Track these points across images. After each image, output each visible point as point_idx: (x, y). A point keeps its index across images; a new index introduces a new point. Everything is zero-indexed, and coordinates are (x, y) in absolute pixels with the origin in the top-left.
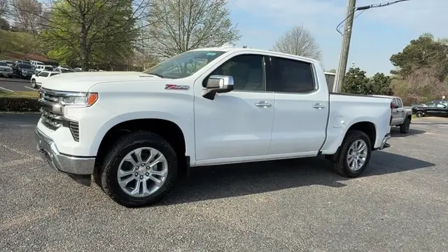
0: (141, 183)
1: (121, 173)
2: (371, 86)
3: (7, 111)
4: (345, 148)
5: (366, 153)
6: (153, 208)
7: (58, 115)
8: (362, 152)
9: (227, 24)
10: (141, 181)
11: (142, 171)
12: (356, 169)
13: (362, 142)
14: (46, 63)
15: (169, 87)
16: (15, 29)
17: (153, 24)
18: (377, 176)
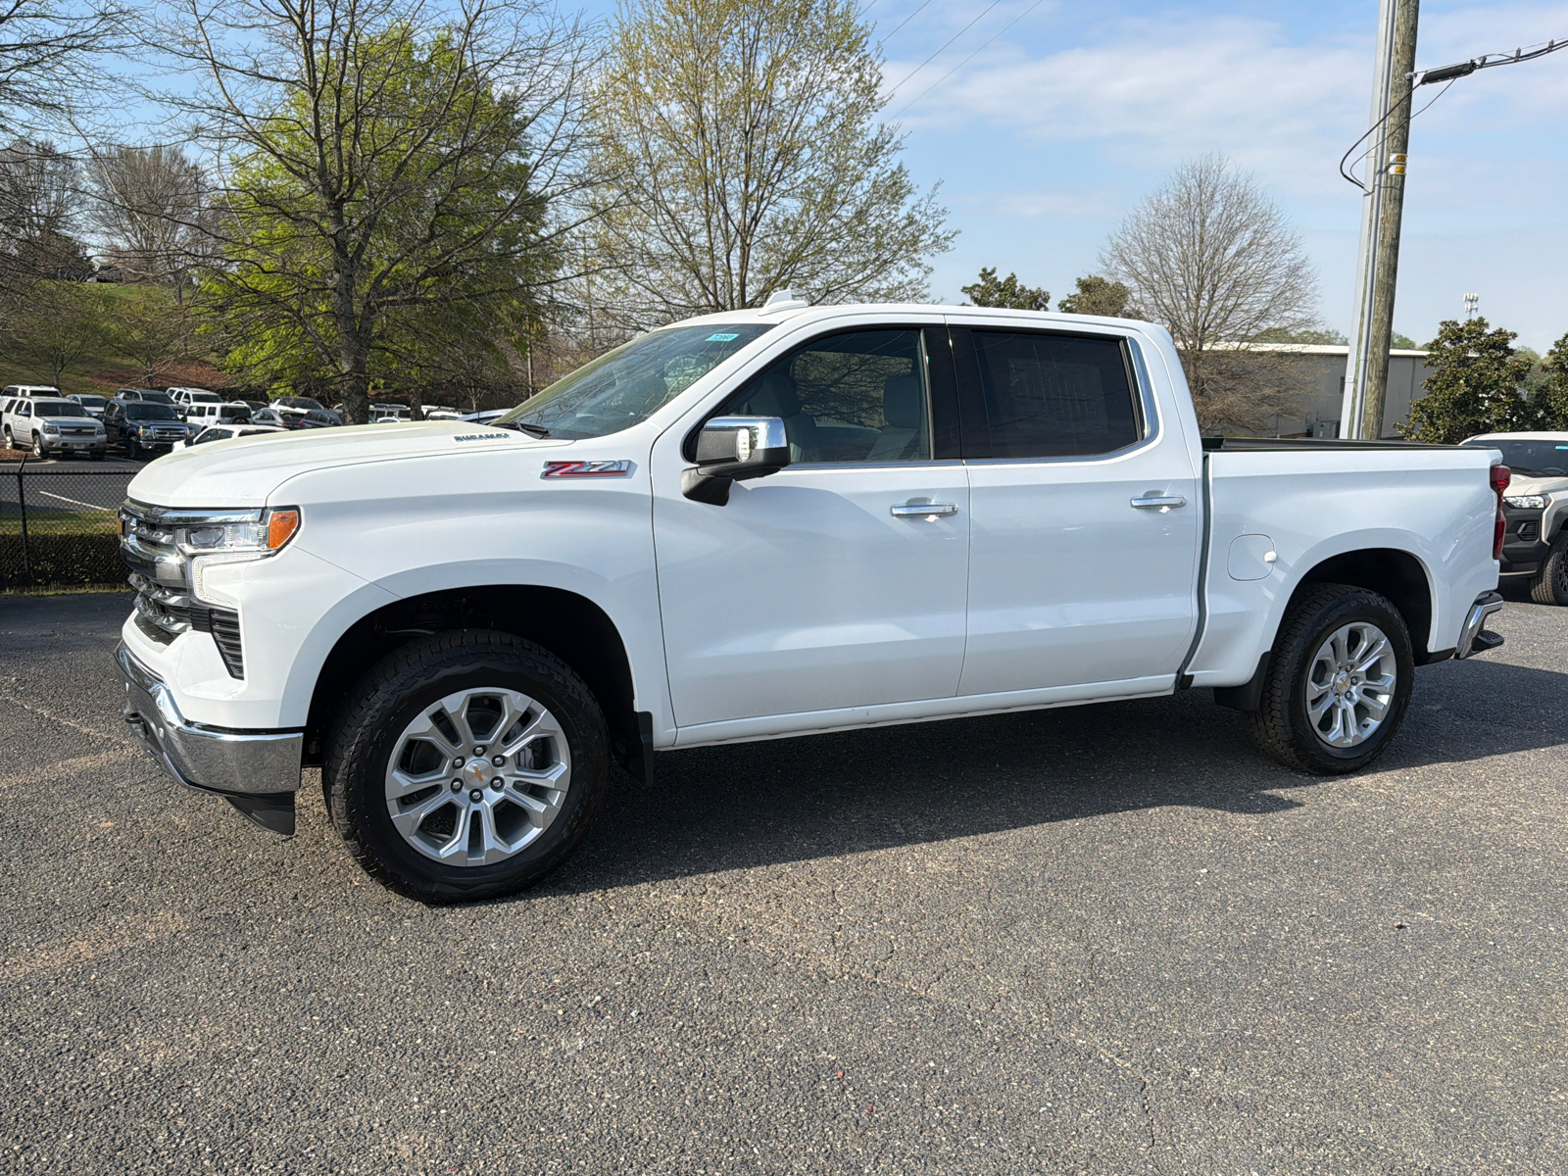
0: (476, 816)
1: (398, 782)
2: (1542, 394)
3: (82, 584)
4: (1291, 657)
5: (1389, 675)
6: (520, 904)
7: (176, 591)
8: (1373, 673)
9: (894, 190)
10: (474, 807)
11: (478, 774)
12: (1349, 742)
13: (1370, 632)
14: (224, 394)
15: (554, 469)
16: (108, 275)
17: (602, 213)
18: (1447, 767)
